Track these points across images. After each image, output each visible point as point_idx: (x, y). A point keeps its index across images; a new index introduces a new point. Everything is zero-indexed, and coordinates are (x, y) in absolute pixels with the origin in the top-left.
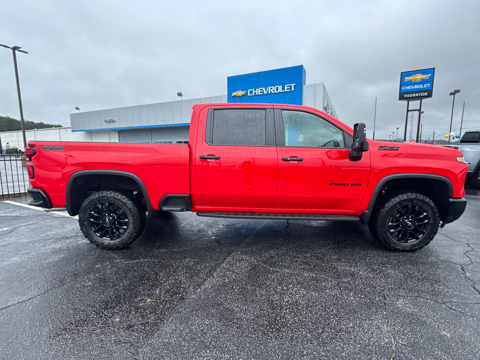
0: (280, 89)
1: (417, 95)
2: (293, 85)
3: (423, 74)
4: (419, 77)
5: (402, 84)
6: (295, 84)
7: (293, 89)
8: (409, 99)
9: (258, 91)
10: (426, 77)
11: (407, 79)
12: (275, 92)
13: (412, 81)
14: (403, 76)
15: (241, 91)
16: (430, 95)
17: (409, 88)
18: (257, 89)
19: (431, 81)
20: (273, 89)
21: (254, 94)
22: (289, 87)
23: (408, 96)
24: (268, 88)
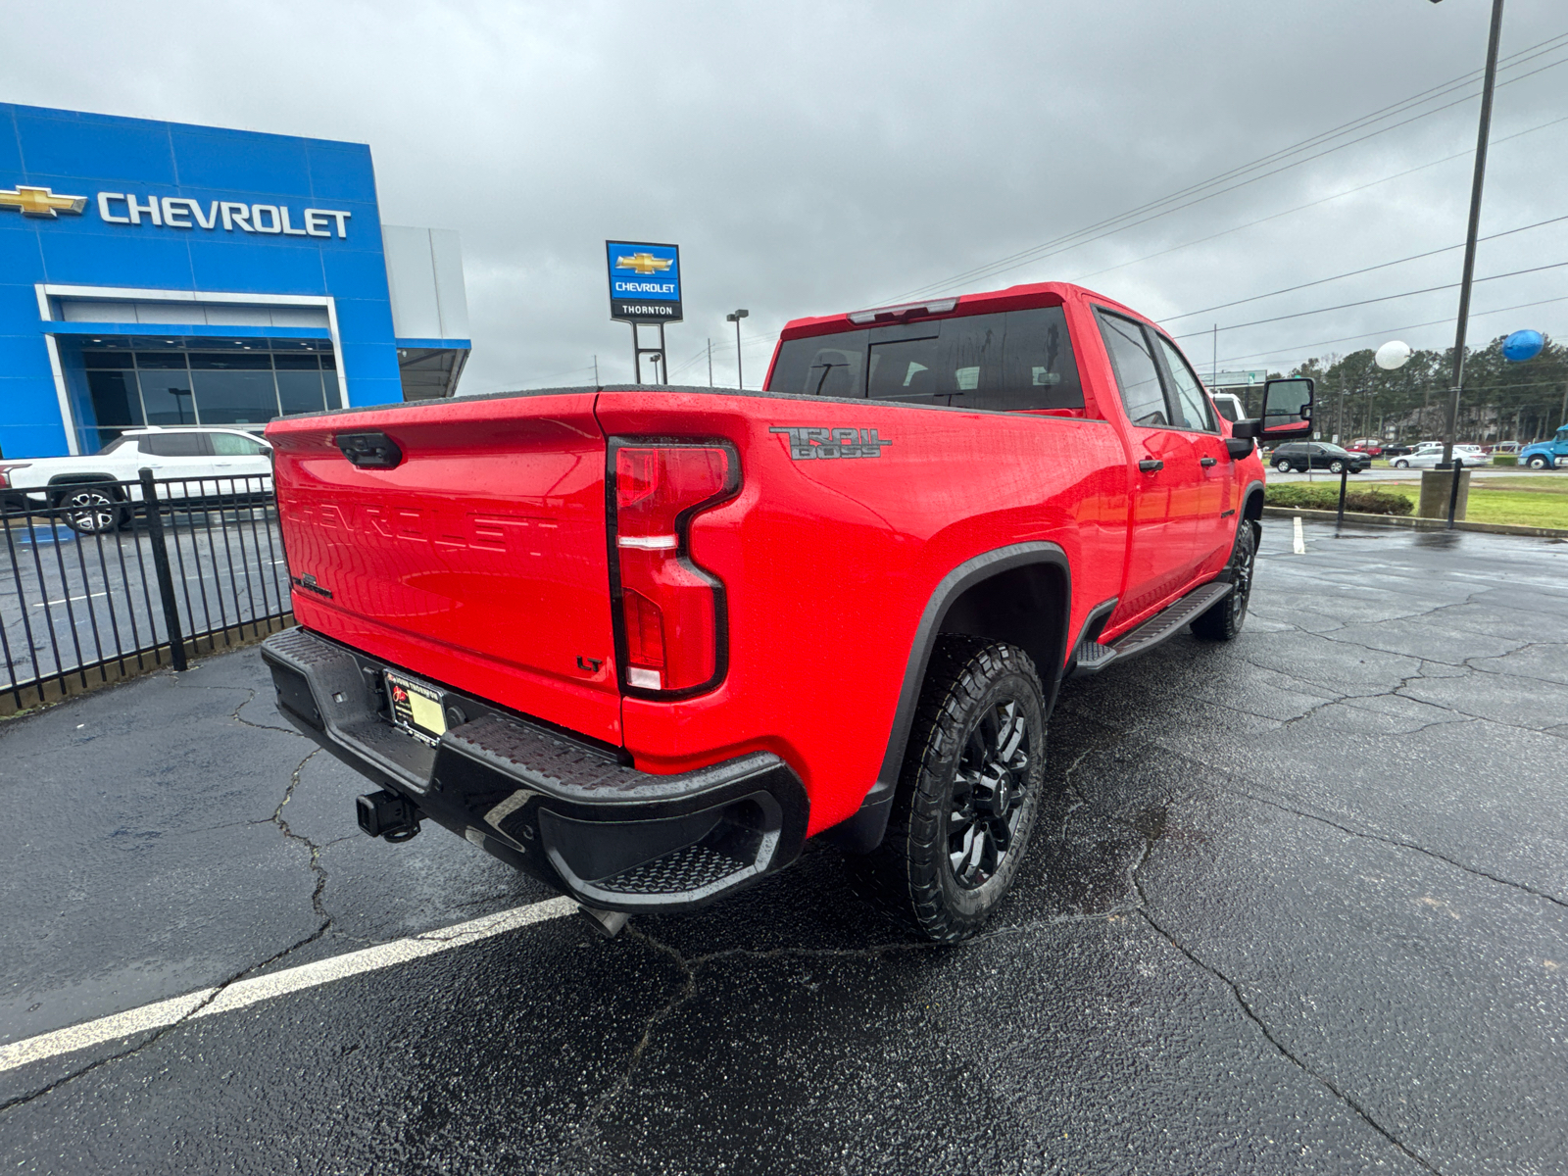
0: (281, 220)
1: (651, 310)
2: (340, 215)
3: (657, 255)
4: (649, 262)
5: (613, 273)
6: (348, 214)
7: (342, 233)
8: (636, 319)
9: (163, 210)
10: (664, 264)
11: (624, 261)
12: (259, 226)
13: (634, 269)
14: (611, 254)
15: (48, 190)
16: (677, 316)
17: (630, 287)
18: (153, 200)
19: (674, 276)
20: (245, 214)
21: (136, 219)
22: (325, 222)
23: (632, 309)
24: (215, 205)
